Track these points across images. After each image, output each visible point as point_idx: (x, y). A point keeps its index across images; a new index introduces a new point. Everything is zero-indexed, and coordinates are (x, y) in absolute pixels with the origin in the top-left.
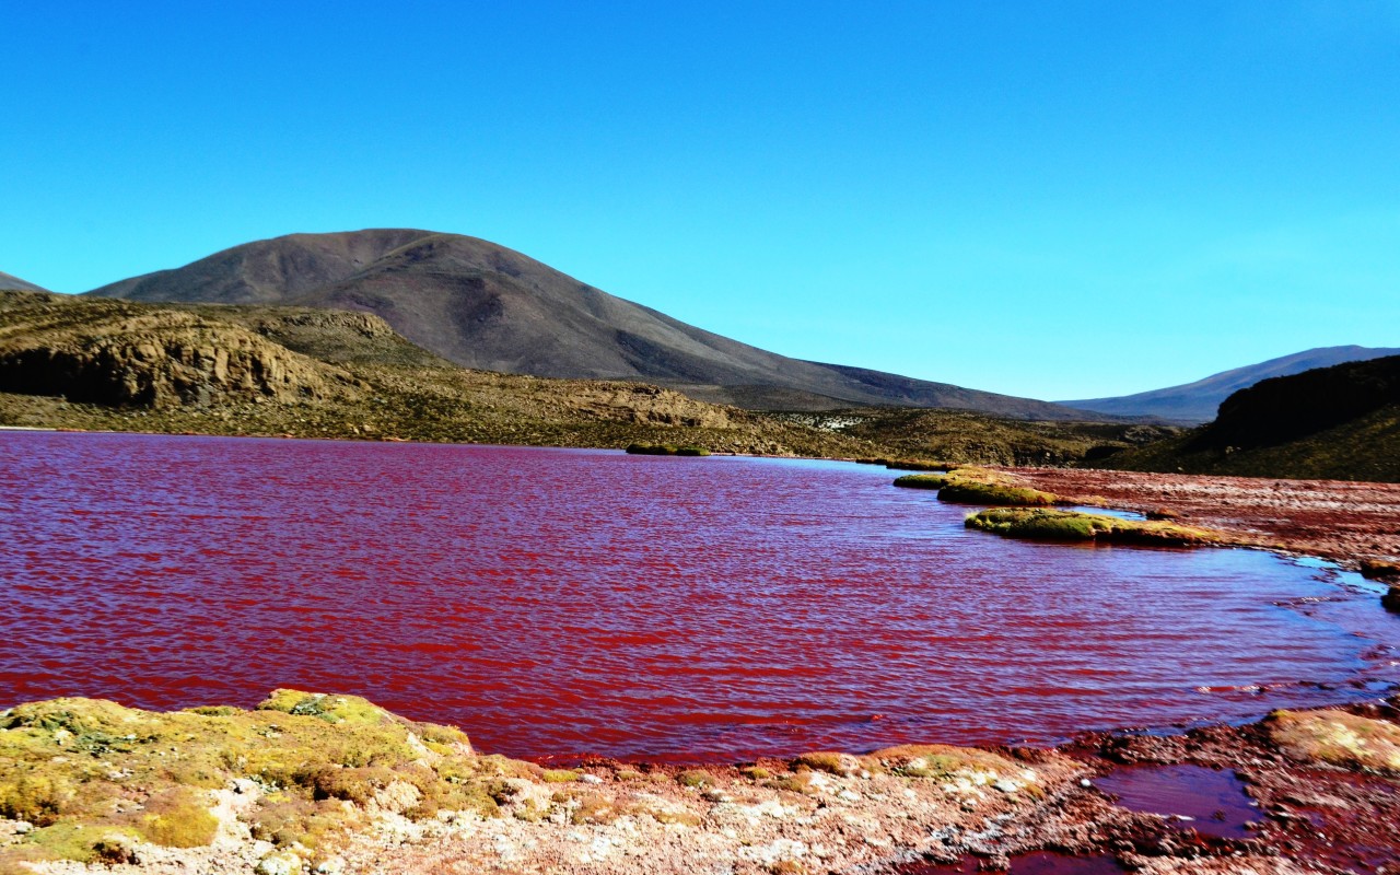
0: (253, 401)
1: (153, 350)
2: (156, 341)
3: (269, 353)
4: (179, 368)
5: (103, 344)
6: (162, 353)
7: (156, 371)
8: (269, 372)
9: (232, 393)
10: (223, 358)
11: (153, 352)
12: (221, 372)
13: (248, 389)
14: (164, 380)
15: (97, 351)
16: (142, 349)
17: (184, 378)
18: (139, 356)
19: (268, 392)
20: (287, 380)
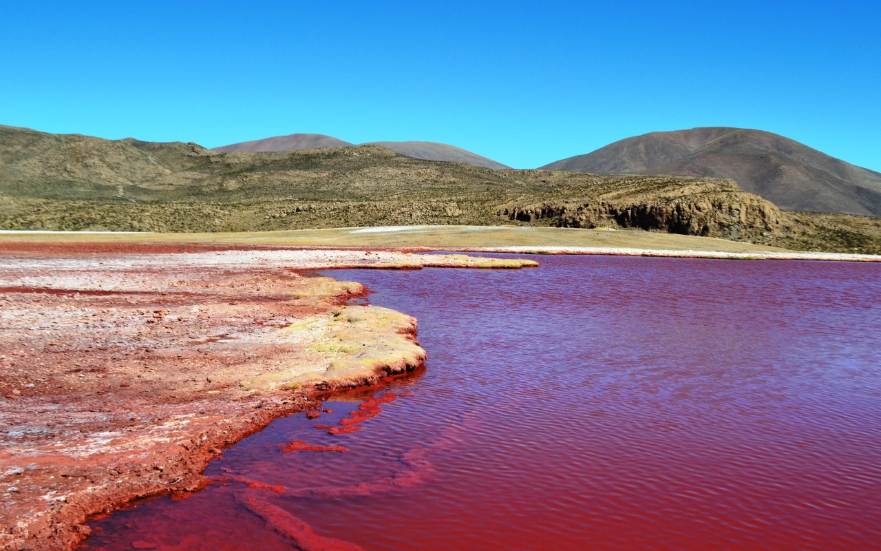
0: (762, 235)
1: (706, 205)
2: (707, 200)
3: (768, 206)
4: (721, 215)
5: (677, 201)
6: (710, 206)
7: (708, 217)
8: (769, 218)
9: (749, 230)
10: (743, 210)
11: (706, 207)
12: (743, 218)
13: (757, 228)
14: (713, 223)
15: (674, 206)
16: (701, 205)
17: (724, 221)
18: (699, 209)
19: (769, 230)
20: (777, 223)
